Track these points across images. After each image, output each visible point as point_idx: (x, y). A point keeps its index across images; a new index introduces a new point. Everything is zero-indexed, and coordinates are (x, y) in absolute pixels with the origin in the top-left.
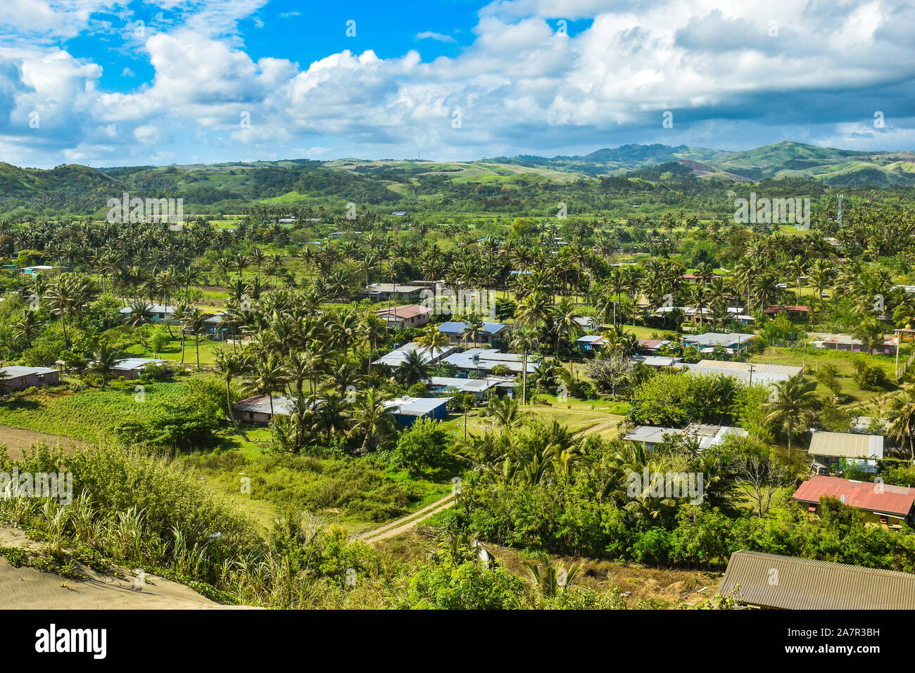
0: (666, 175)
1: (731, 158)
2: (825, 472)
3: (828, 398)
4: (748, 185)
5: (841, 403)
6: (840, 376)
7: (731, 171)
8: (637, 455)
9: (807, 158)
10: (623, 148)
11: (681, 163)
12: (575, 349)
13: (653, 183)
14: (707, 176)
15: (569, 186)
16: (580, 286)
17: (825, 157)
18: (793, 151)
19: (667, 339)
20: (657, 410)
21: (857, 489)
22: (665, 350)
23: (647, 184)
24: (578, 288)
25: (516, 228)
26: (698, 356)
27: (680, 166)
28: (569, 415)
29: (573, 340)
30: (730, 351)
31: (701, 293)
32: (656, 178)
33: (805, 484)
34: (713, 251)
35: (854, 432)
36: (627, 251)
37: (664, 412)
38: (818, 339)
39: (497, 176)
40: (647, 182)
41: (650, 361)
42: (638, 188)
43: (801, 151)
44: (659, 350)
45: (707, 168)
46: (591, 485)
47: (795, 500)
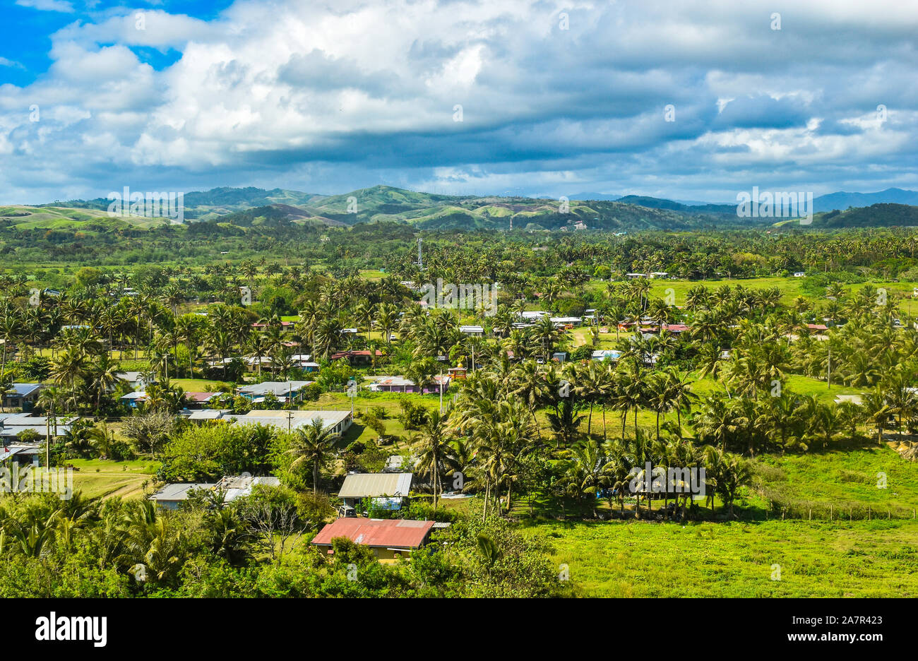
0: (258, 220)
1: (326, 202)
2: (351, 514)
3: (372, 440)
4: (341, 229)
5: (385, 444)
6: (388, 418)
7: (325, 215)
8: (147, 514)
9: (400, 203)
10: (213, 191)
11: (275, 207)
12: (118, 408)
13: (244, 229)
14: (300, 221)
15: (153, 232)
16: (143, 340)
17: (417, 201)
18: (387, 195)
19: (221, 391)
20: (190, 466)
21: (376, 527)
22: (214, 402)
23: (238, 229)
24: (141, 342)
25: (82, 278)
26: (248, 406)
27: (273, 211)
28: (96, 479)
29: (116, 397)
30: (282, 400)
31: (258, 342)
32: (249, 223)
33: (327, 527)
34: (291, 298)
35: (388, 472)
36: (203, 300)
37: (197, 467)
38: (373, 383)
39: (71, 221)
40: (237, 227)
41: (197, 415)
42: (227, 233)
43: (395, 196)
44: (209, 402)
45: (301, 212)
46: (95, 551)
47: (314, 545)
